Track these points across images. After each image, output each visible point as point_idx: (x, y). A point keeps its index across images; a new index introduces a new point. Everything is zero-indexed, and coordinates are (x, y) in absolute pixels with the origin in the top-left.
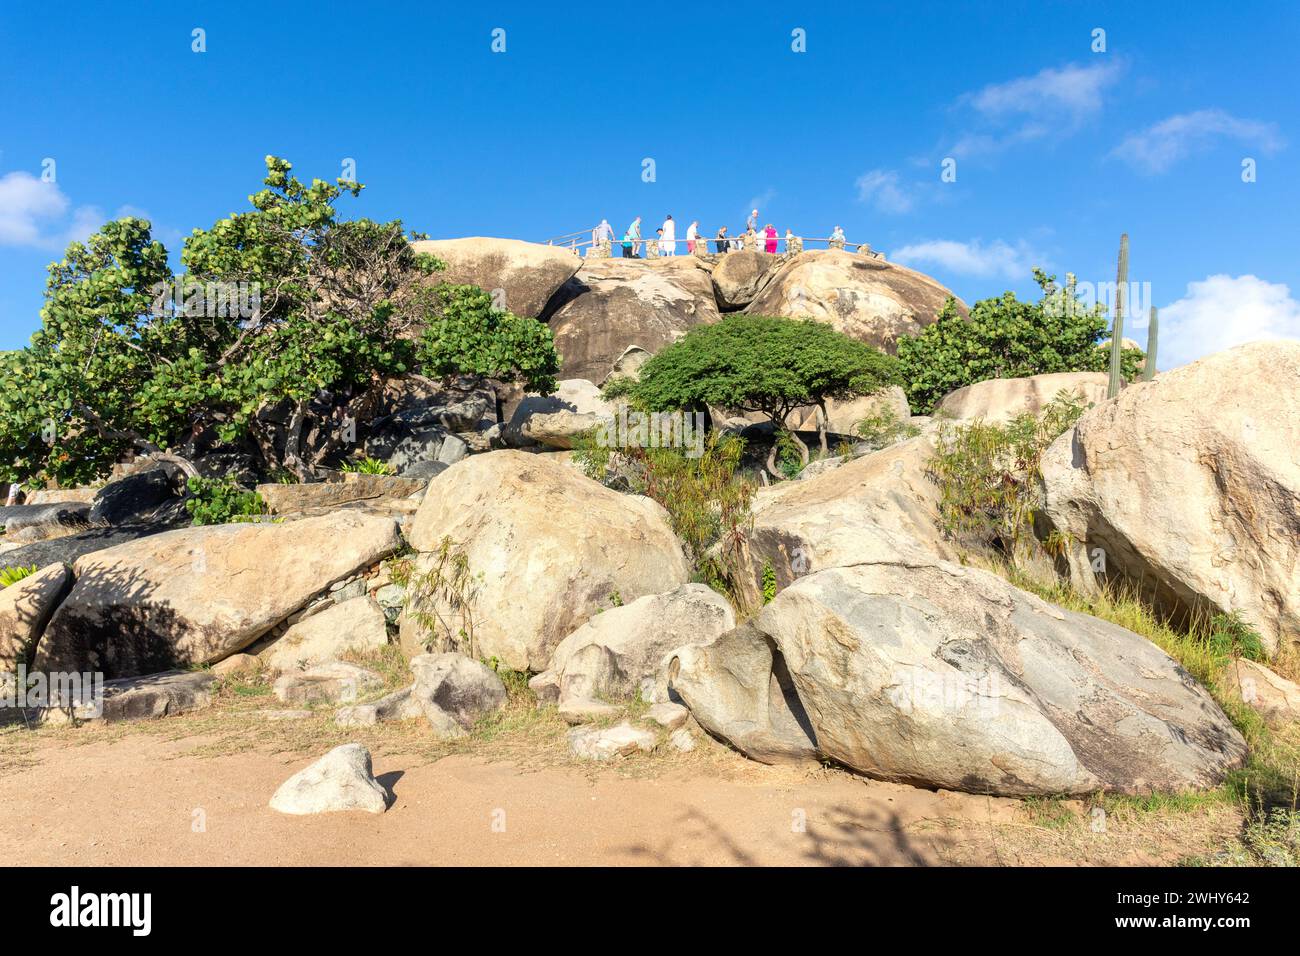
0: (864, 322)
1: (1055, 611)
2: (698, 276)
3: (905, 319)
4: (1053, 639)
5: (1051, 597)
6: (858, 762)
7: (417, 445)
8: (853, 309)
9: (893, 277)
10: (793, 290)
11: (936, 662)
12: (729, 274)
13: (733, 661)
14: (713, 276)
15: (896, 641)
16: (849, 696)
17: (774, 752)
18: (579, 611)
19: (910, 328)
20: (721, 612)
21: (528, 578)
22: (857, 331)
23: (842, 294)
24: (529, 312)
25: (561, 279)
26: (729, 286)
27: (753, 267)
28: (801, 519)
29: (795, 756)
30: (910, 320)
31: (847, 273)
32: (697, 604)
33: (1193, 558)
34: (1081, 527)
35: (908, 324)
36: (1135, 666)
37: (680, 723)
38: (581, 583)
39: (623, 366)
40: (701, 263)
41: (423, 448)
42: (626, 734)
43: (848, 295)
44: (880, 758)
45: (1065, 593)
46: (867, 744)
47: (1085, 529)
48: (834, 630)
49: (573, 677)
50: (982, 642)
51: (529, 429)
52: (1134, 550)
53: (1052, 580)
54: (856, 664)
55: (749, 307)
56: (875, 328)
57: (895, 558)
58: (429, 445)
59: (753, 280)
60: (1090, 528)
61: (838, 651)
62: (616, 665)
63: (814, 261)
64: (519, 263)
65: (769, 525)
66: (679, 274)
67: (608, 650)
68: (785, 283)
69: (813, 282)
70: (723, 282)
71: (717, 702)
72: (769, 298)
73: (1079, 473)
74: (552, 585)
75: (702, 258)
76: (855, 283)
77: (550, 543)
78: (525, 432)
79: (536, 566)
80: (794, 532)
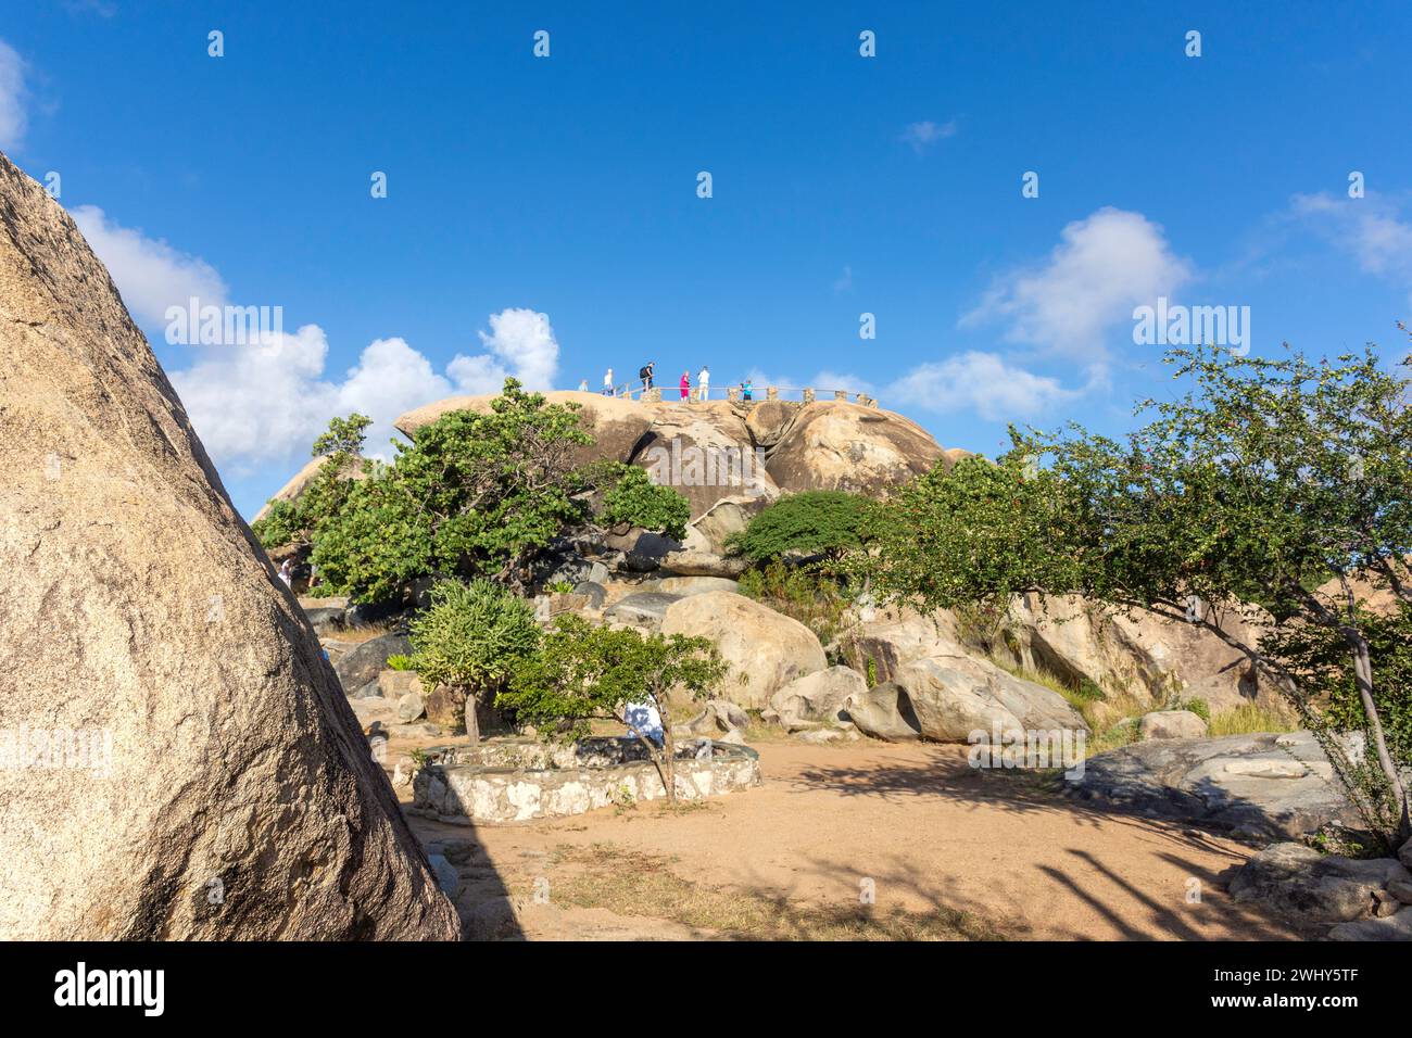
0: (870, 468)
1: (1016, 679)
2: (737, 424)
3: (901, 466)
4: (1015, 690)
5: (1013, 673)
6: (940, 736)
7: (574, 568)
8: (862, 458)
9: (891, 430)
10: (814, 439)
11: (973, 694)
12: (760, 422)
13: (880, 699)
14: (747, 423)
15: (957, 686)
16: (938, 708)
17: (900, 737)
18: (782, 679)
19: (906, 473)
20: (859, 680)
21: (759, 662)
22: (866, 475)
23: (854, 445)
24: (622, 456)
25: (642, 432)
26: (761, 432)
27: (779, 416)
28: (889, 633)
29: (909, 738)
30: (905, 468)
31: (856, 427)
32: (846, 676)
33: (1078, 655)
34: (1028, 639)
35: (903, 471)
36: (1050, 703)
37: (851, 729)
38: (784, 665)
39: (716, 514)
40: (736, 410)
41: (579, 570)
42: (825, 734)
43: (858, 447)
44: (949, 732)
45: (1019, 672)
46: (944, 728)
47: (1029, 639)
48: (933, 682)
49: (786, 711)
50: (987, 688)
51: (666, 561)
52: (1052, 650)
53: (1013, 665)
54: (942, 695)
55: (775, 448)
56: (878, 473)
57: (951, 654)
58: (584, 569)
59: (779, 427)
60: (1032, 639)
61: (935, 690)
62: (808, 705)
63: (828, 414)
64: (608, 417)
65: (873, 636)
66: (722, 422)
67: (804, 698)
68: (806, 432)
69: (831, 434)
70: (755, 428)
71: (870, 717)
72: (793, 443)
73: (1027, 611)
74: (772, 666)
75: (734, 404)
76: (863, 436)
77: (767, 645)
78: (662, 564)
79: (761, 657)
80: (887, 640)
